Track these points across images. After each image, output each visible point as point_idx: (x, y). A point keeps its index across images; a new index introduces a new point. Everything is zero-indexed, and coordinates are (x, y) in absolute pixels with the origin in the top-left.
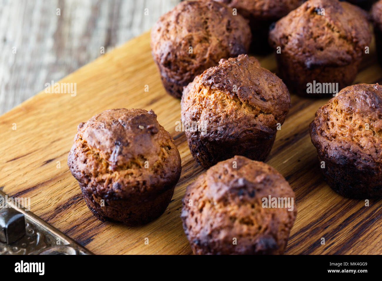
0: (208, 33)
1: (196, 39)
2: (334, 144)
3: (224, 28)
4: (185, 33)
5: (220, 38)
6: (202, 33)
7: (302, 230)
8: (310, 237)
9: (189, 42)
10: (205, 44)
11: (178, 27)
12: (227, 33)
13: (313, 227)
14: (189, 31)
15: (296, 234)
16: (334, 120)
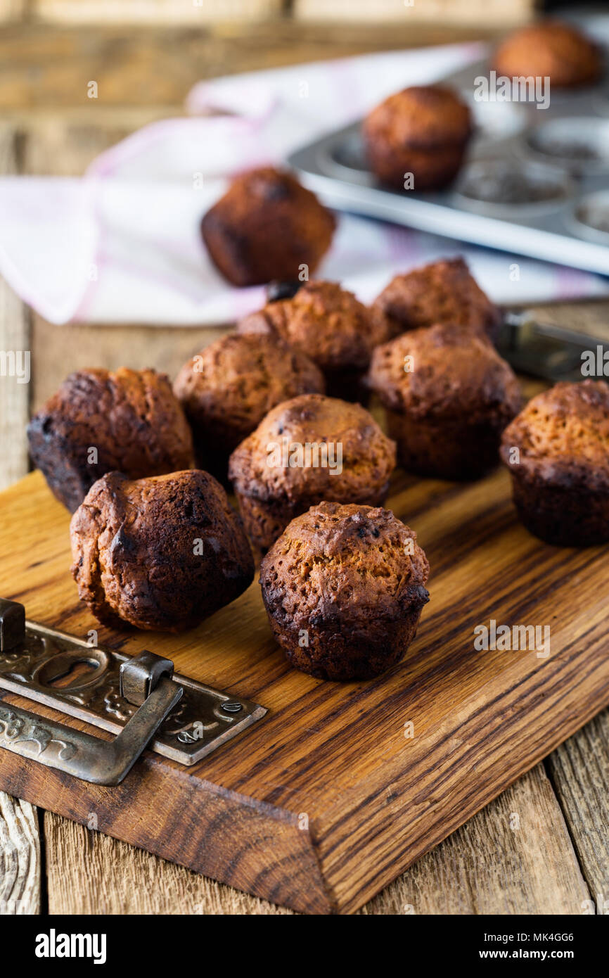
0: (267, 376)
1: (249, 384)
2: (547, 462)
3: (288, 367)
4: (232, 376)
5: (286, 381)
6: (257, 375)
7: (434, 616)
8: (448, 623)
9: (240, 388)
10: (264, 391)
11: (220, 370)
12: (293, 375)
13: (450, 612)
14: (239, 371)
15: (426, 621)
16: (540, 433)
